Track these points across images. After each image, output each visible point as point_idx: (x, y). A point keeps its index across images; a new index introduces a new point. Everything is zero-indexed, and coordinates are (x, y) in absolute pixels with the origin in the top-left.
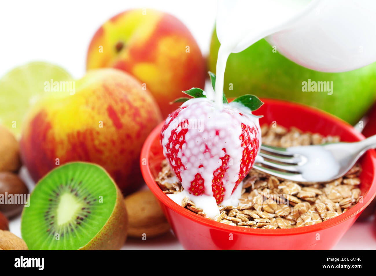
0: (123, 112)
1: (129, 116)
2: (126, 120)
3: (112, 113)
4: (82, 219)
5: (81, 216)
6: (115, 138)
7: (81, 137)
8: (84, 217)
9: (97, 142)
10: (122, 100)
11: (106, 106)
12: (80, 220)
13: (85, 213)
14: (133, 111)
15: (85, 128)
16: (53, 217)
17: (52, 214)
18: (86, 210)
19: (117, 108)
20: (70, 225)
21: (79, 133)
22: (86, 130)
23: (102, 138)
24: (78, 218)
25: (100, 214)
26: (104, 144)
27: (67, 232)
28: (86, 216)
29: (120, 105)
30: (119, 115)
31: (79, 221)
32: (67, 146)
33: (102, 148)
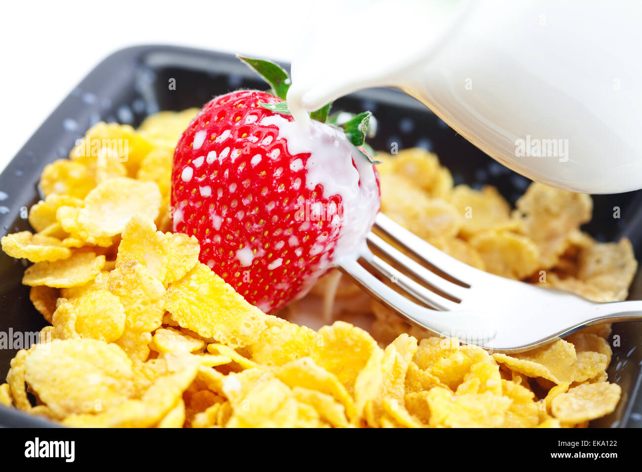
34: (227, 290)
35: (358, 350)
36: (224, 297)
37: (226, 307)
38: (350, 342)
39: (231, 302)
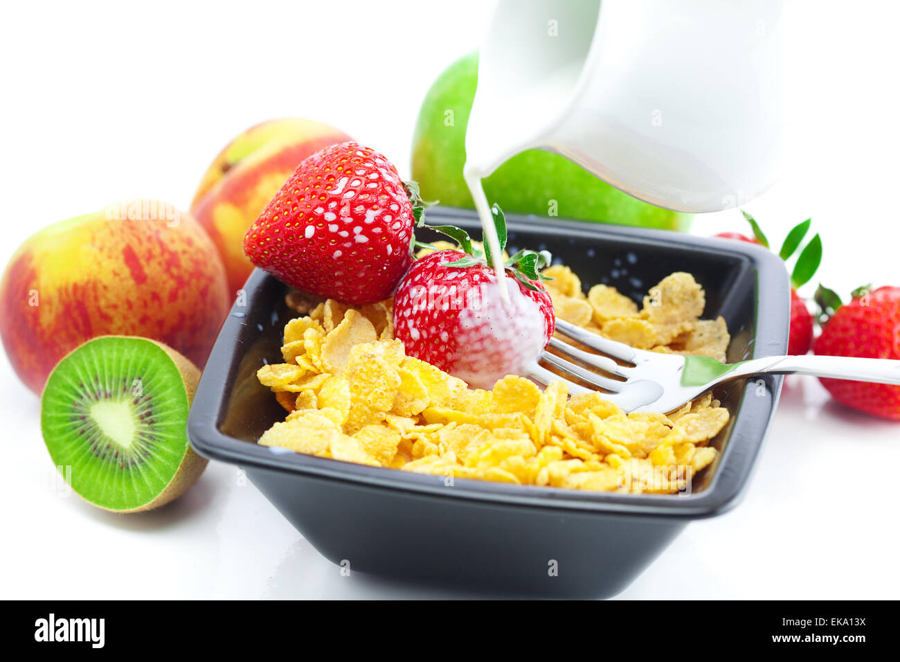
0: (150, 257)
1: (160, 264)
2: (152, 269)
3: (130, 257)
4: (149, 414)
5: (144, 413)
6: (133, 297)
7: (79, 293)
8: (149, 410)
9: (102, 303)
10: (149, 239)
11: (122, 246)
12: (148, 417)
13: (145, 404)
14: (167, 256)
15: (86, 278)
16: (108, 447)
17: (102, 445)
18: (141, 400)
19: (140, 250)
20: (142, 434)
21: (75, 287)
22: (88, 283)
23: (111, 297)
24: (142, 418)
25: (165, 387)
26: (115, 307)
27: (148, 444)
28: (150, 406)
29: (146, 245)
30: (143, 262)
31: (147, 419)
32: (57, 307)
33: (111, 312)
34: (434, 370)
35: (526, 394)
36: (433, 375)
37: (436, 383)
38: (519, 390)
39: (438, 378)
